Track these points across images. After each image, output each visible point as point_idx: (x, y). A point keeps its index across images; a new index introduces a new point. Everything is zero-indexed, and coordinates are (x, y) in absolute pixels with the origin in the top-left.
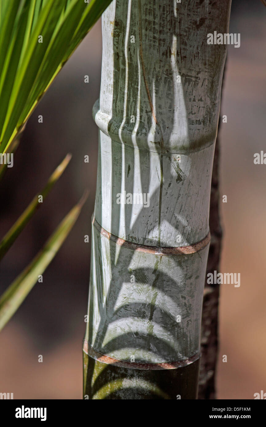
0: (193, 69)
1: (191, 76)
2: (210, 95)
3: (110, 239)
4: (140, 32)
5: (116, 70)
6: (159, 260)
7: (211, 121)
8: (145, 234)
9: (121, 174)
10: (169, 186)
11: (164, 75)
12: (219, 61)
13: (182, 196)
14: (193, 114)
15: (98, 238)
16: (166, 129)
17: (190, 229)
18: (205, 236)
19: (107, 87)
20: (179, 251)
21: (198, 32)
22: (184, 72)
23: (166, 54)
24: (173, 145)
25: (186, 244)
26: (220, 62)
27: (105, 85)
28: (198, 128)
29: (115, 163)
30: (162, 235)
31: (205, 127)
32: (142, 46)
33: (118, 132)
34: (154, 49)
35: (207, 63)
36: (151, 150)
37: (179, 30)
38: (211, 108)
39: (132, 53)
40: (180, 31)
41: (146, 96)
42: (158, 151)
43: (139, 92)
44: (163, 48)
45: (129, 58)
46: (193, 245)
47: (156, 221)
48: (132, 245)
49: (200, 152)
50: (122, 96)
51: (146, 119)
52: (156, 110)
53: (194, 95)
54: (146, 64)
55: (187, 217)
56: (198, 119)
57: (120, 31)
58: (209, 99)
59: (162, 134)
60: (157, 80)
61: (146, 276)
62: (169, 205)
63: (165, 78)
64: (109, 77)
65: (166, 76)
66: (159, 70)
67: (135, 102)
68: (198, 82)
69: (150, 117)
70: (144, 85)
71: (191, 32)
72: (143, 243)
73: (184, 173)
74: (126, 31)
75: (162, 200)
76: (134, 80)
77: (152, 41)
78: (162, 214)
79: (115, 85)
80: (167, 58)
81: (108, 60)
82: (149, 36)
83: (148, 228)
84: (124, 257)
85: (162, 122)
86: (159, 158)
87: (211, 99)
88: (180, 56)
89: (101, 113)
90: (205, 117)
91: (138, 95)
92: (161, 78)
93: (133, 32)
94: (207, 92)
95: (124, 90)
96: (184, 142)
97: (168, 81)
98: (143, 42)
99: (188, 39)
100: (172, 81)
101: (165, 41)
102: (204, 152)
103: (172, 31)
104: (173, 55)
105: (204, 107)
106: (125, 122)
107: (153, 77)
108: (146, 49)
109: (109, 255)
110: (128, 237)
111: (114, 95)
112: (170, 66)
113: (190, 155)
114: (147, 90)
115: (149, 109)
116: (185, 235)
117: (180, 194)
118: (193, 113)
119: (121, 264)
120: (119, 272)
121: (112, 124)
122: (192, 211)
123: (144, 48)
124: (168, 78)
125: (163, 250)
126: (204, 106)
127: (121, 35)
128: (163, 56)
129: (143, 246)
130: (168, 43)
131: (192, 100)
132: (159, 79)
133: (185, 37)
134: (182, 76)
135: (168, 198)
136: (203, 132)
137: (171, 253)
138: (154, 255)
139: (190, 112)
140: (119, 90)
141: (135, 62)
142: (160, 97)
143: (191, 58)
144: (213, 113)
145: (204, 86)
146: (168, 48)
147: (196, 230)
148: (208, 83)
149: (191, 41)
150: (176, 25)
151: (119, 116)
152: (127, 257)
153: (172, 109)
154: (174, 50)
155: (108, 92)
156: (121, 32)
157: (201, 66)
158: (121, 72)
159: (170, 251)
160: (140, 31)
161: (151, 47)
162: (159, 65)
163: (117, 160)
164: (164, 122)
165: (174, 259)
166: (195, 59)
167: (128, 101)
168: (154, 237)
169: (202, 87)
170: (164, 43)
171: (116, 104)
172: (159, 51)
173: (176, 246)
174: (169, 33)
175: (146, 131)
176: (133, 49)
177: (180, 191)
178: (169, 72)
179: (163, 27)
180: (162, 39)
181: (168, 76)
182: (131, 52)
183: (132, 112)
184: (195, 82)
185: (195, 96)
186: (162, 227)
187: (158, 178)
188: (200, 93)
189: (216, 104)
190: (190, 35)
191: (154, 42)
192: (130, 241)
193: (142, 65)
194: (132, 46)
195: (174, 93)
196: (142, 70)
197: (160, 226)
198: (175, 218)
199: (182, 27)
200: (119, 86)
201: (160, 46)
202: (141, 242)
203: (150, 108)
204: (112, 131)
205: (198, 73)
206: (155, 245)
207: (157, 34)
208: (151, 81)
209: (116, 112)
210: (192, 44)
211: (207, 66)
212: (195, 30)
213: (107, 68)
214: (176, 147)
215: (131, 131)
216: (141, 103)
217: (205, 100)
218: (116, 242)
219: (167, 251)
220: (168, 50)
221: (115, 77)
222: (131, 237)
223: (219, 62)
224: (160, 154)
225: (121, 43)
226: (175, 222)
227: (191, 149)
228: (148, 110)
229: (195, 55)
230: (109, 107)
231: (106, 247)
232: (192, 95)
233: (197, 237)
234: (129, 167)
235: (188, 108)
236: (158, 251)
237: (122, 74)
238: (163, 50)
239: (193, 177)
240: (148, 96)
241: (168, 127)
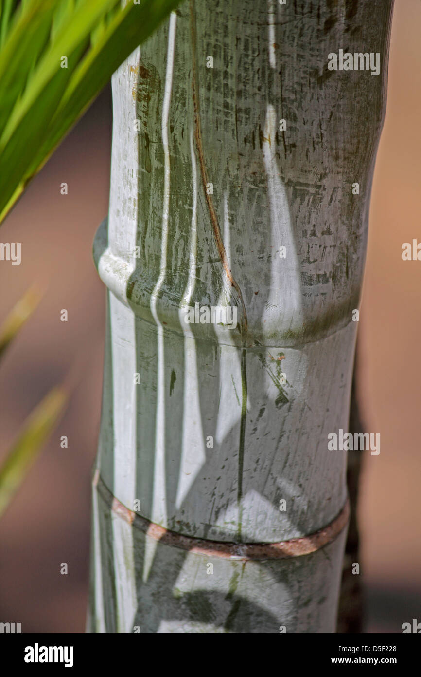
0: (311, 169)
1: (307, 185)
2: (347, 219)
3: (134, 525)
4: (195, 92)
5: (144, 171)
6: (240, 572)
7: (350, 273)
8: (208, 516)
9: (155, 389)
10: (261, 414)
11: (248, 183)
12: (366, 148)
13: (288, 434)
14: (310, 263)
15: (107, 518)
16: (252, 296)
17: (306, 502)
18: (337, 511)
19: (125, 203)
20: (281, 552)
21: (322, 92)
22: (291, 177)
23: (252, 141)
24: (269, 330)
25: (297, 534)
26: (368, 149)
27: (119, 198)
28: (322, 291)
29: (144, 364)
30: (244, 517)
31: (336, 286)
32: (199, 124)
33: (149, 301)
34: (226, 129)
35: (341, 153)
36: (221, 341)
37: (279, 90)
38: (350, 246)
39: (178, 137)
40: (282, 91)
41: (210, 227)
42: (236, 343)
43: (194, 219)
44: (245, 127)
45: (172, 148)
46: (312, 535)
47: (233, 488)
48: (182, 538)
49: (326, 340)
50: (157, 224)
51: (210, 276)
52: (232, 256)
53: (313, 222)
54: (208, 160)
55: (299, 476)
56: (322, 272)
57: (151, 89)
58: (345, 227)
59: (243, 307)
60: (232, 195)
61: (211, 604)
62: (260, 454)
63: (251, 190)
64: (129, 183)
65: (253, 187)
66: (238, 174)
67: (186, 240)
68: (322, 194)
69: (218, 271)
70: (204, 205)
71: (307, 93)
72: (206, 534)
73: (292, 387)
74: (164, 90)
75: (246, 444)
76: (183, 192)
77: (222, 113)
78: (244, 474)
79: (141, 201)
80: (254, 148)
81: (126, 147)
82: (215, 102)
83: (216, 505)
84: (164, 563)
85: (244, 282)
86: (239, 356)
87: (349, 227)
88: (282, 143)
89: (112, 256)
90: (337, 267)
91: (191, 225)
92: (241, 189)
93: (180, 93)
94: (341, 215)
95: (162, 213)
96: (291, 323)
97: (256, 196)
98: (202, 114)
99: (300, 106)
100: (264, 196)
101: (249, 112)
102: (334, 339)
103: (265, 92)
104: (268, 142)
105: (335, 246)
106: (165, 280)
107: (223, 189)
108: (208, 130)
109: (131, 557)
110: (171, 522)
111: (138, 222)
112: (261, 165)
113: (306, 347)
114: (211, 215)
115: (215, 255)
116: (296, 515)
117: (284, 430)
118: (311, 259)
119: (157, 579)
120: (153, 595)
121: (136, 283)
122: (310, 464)
123: (203, 127)
124: (257, 190)
125: (247, 550)
126: (334, 244)
127: (154, 97)
128: (246, 144)
129: (204, 541)
130: (256, 116)
131: (309, 233)
132: (237, 191)
133: (293, 104)
134: (288, 184)
135: (258, 439)
136: (333, 298)
137: (265, 555)
138: (229, 560)
139: (304, 259)
140: (151, 213)
141: (183, 157)
142: (239, 230)
143: (307, 147)
144: (355, 256)
145: (335, 201)
146: (255, 128)
147: (320, 503)
148: (344, 195)
149: (306, 111)
150: (273, 79)
151: (150, 266)
152: (170, 564)
153: (265, 254)
154: (269, 132)
155: (126, 213)
156: (153, 92)
157: (328, 162)
158: (154, 174)
159: (264, 552)
160: (194, 90)
161: (219, 126)
162: (237, 163)
163: (148, 358)
164: (248, 283)
165: (272, 568)
166: (314, 149)
167: (171, 237)
168: (228, 523)
169: (329, 205)
170: (248, 116)
171: (144, 241)
172: (236, 133)
173: (276, 540)
174: (257, 95)
175: (210, 302)
176: (181, 129)
177: (283, 424)
178: (258, 178)
179: (245, 84)
180: (243, 108)
181: (257, 186)
182: (175, 135)
183: (180, 260)
184: (314, 196)
185: (314, 226)
186: (246, 502)
187: (236, 399)
188: (326, 218)
189: (360, 235)
190: (305, 99)
191: (226, 114)
192: (177, 529)
193: (201, 162)
194: (178, 123)
195: (269, 221)
196: (200, 173)
197: (242, 499)
198: (273, 481)
199: (286, 82)
200: (151, 204)
201: (238, 123)
202: (200, 534)
203: (219, 254)
204: (136, 299)
205: (321, 177)
206: (230, 540)
207: (232, 98)
208: (219, 195)
209: (145, 259)
210: (309, 118)
211: (341, 162)
212: (314, 88)
213: (124, 163)
214: (274, 334)
215: (178, 300)
216: (198, 241)
217: (337, 231)
218: (145, 532)
219: (256, 551)
220: (257, 133)
221: (141, 185)
222: (179, 522)
223: (366, 150)
224: (240, 350)
225: (155, 113)
226: (273, 489)
227: (307, 336)
228: (213, 257)
229: (315, 139)
230: (129, 246)
231: (124, 540)
232: (309, 222)
233: (321, 516)
234: (173, 374)
235: (300, 251)
236: (237, 552)
237: (157, 180)
238: (245, 133)
239: (312, 393)
240: (214, 228)
241: (257, 291)
